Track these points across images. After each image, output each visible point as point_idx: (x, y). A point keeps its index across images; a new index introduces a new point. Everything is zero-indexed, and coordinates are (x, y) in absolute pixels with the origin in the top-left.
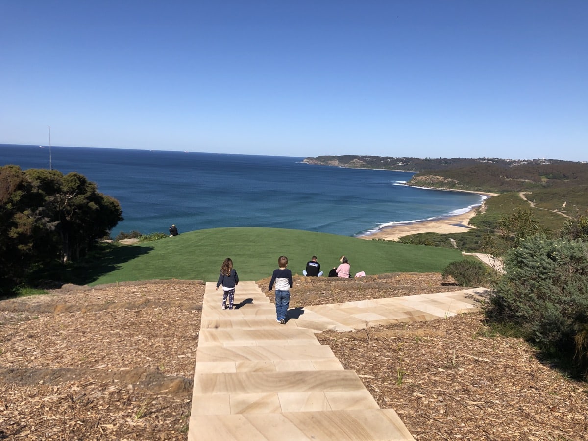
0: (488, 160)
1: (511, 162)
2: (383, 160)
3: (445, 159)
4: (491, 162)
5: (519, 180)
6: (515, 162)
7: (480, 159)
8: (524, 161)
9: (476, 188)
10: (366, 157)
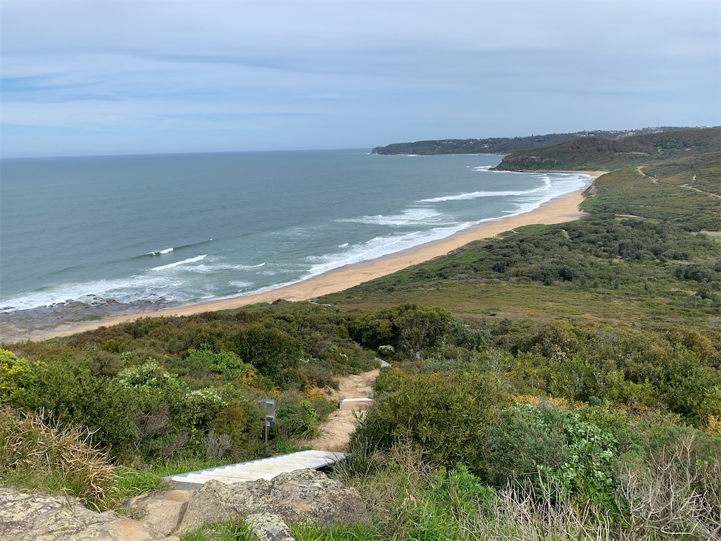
0: (589, 133)
1: (617, 134)
2: (465, 143)
3: (537, 137)
4: (593, 135)
5: (630, 153)
6: (621, 133)
7: (579, 133)
8: (632, 131)
9: (580, 167)
10: (445, 141)
